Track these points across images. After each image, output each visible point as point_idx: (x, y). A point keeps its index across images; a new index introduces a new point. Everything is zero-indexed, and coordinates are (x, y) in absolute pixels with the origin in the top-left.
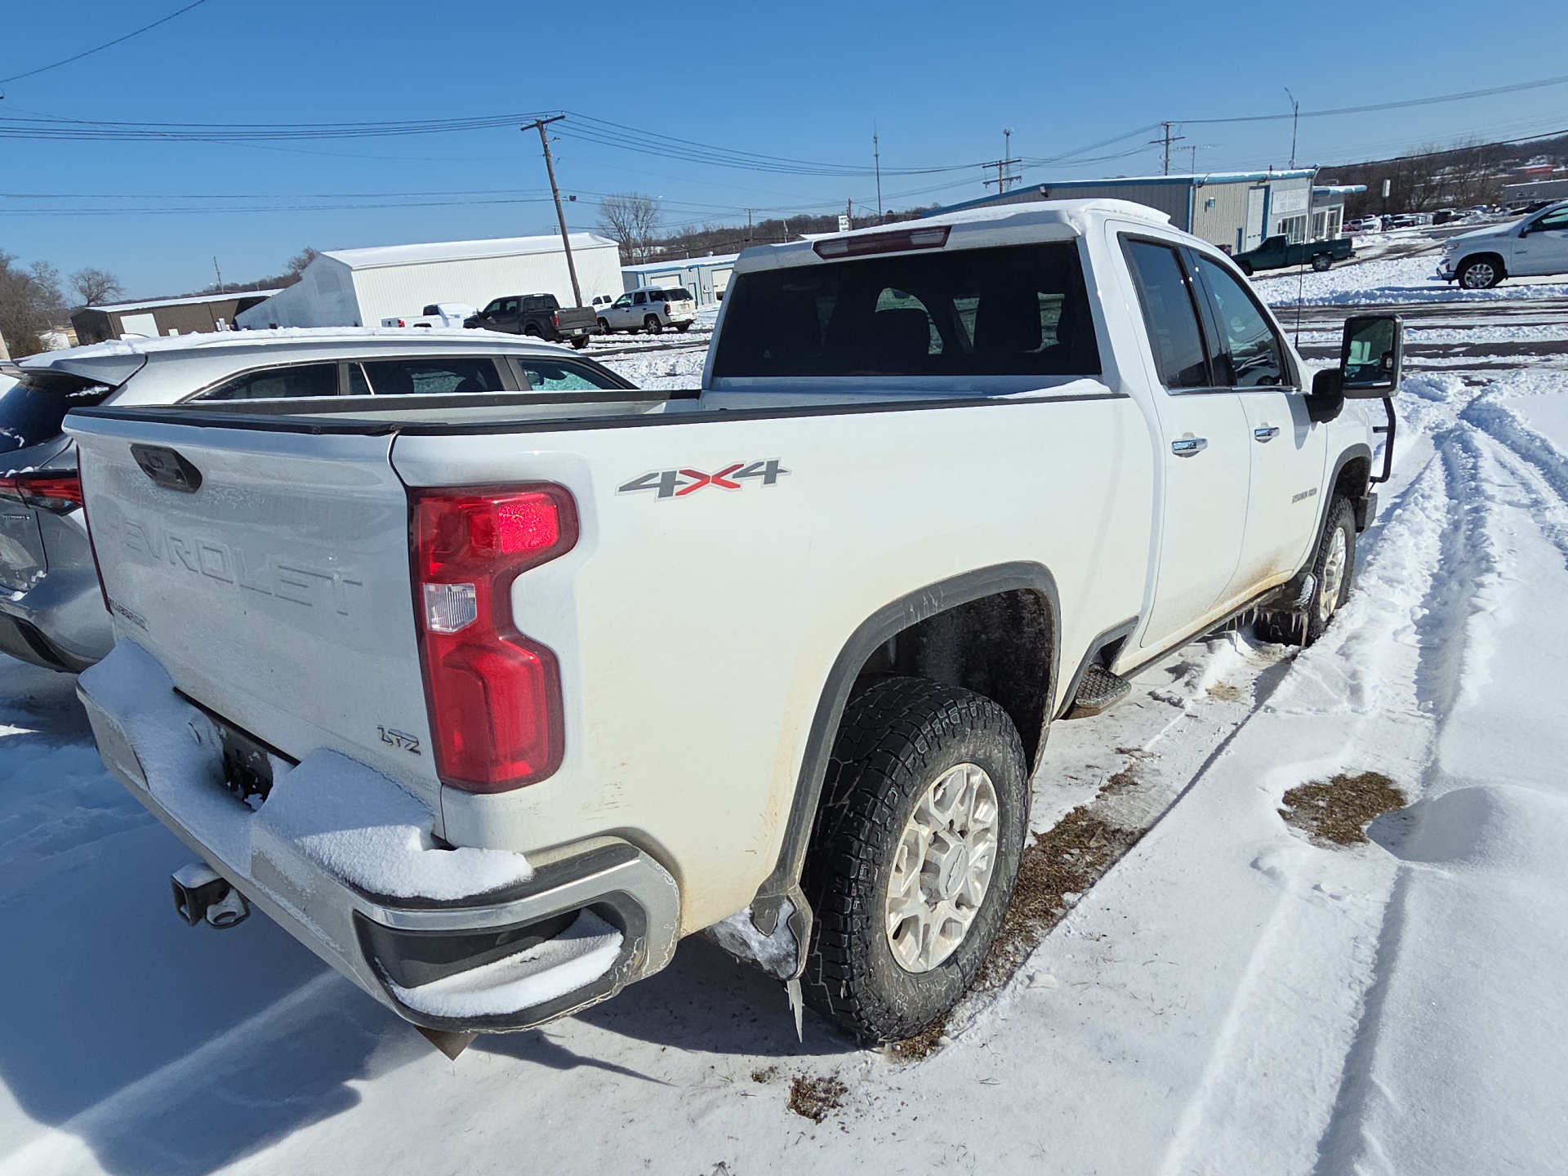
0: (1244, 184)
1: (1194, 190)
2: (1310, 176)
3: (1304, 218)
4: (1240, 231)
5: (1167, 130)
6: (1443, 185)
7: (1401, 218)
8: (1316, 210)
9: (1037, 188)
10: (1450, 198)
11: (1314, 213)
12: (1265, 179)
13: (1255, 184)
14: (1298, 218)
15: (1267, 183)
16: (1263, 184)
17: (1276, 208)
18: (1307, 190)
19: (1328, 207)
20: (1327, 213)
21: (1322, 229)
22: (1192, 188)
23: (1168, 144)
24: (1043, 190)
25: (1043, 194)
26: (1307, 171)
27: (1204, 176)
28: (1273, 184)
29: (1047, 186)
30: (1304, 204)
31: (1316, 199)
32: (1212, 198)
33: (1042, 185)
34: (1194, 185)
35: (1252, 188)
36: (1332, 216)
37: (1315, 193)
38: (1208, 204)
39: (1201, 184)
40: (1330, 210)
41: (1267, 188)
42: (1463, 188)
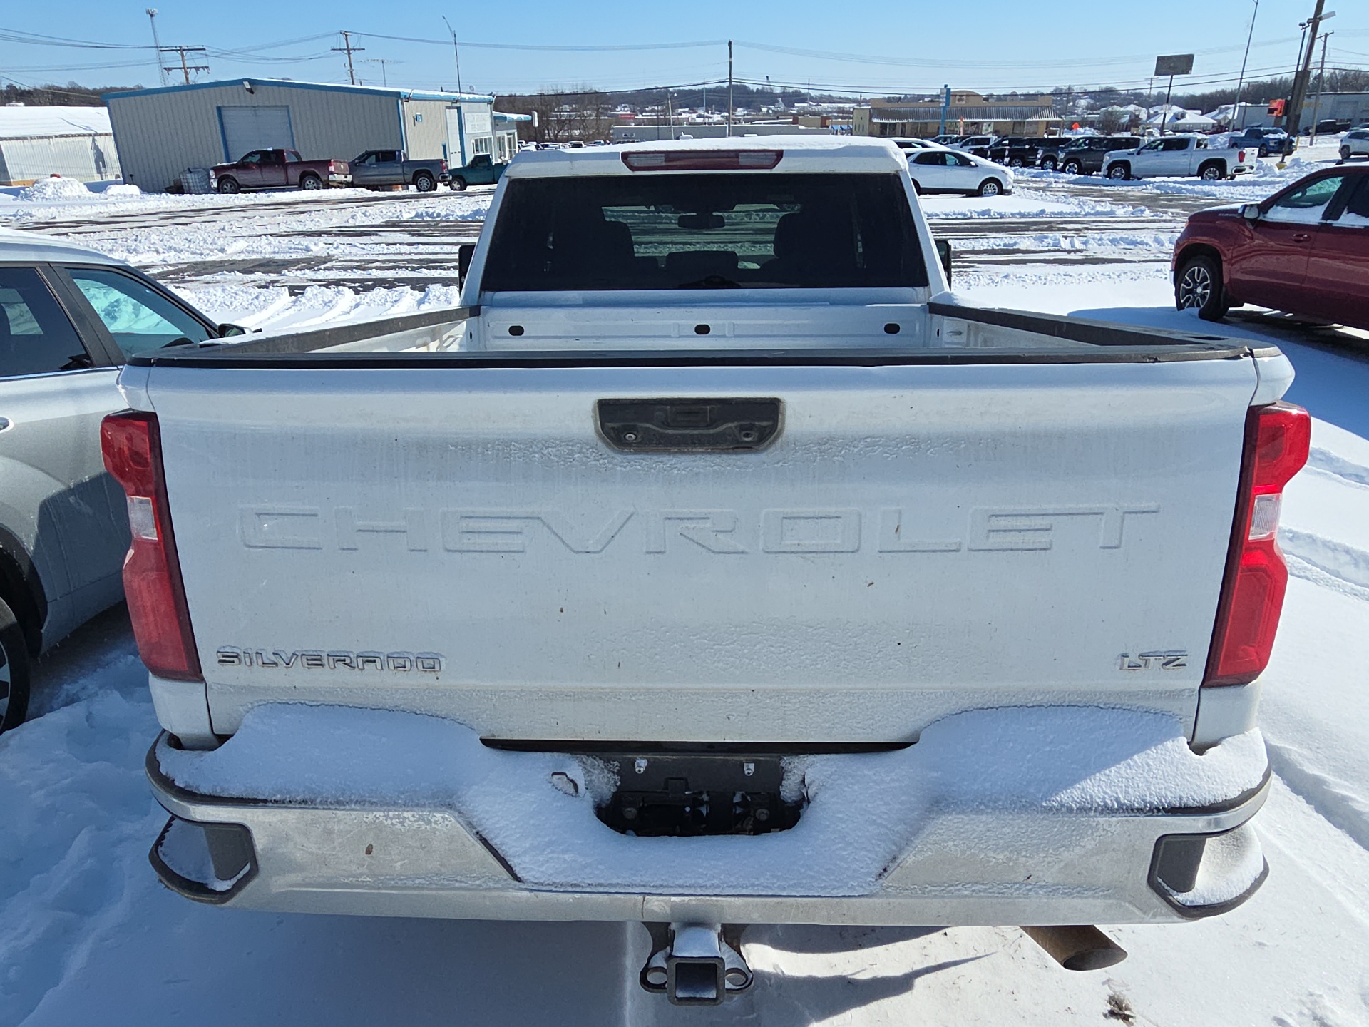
0: (441, 103)
1: (402, 103)
2: (490, 103)
3: (490, 139)
4: (444, 146)
5: (346, 39)
6: (570, 121)
7: (547, 146)
8: (499, 134)
9: (240, 82)
10: (577, 132)
11: (497, 136)
12: (457, 101)
13: (449, 104)
14: (485, 139)
15: (458, 105)
16: (455, 103)
17: (468, 129)
18: (489, 114)
19: (505, 132)
20: (506, 137)
21: (504, 150)
22: (400, 101)
23: (349, 54)
24: (247, 85)
25: (247, 90)
26: (486, 97)
27: (409, 91)
28: (463, 106)
29: (251, 82)
30: (488, 128)
31: (497, 123)
32: (418, 113)
33: (246, 80)
34: (402, 99)
35: (449, 108)
36: (509, 139)
37: (495, 118)
38: (416, 118)
39: (408, 99)
40: (508, 134)
41: (459, 109)
42: (583, 123)
